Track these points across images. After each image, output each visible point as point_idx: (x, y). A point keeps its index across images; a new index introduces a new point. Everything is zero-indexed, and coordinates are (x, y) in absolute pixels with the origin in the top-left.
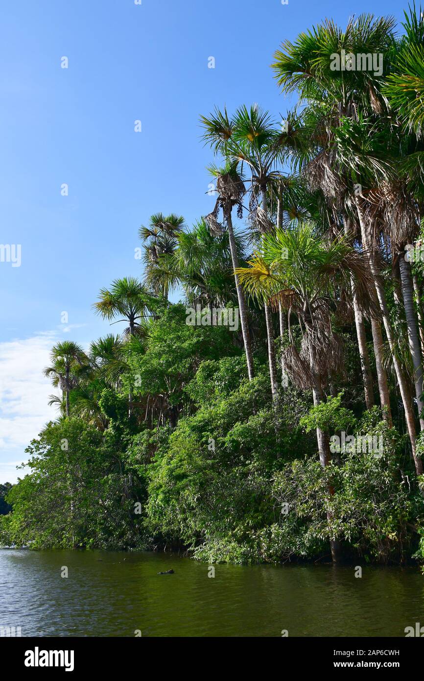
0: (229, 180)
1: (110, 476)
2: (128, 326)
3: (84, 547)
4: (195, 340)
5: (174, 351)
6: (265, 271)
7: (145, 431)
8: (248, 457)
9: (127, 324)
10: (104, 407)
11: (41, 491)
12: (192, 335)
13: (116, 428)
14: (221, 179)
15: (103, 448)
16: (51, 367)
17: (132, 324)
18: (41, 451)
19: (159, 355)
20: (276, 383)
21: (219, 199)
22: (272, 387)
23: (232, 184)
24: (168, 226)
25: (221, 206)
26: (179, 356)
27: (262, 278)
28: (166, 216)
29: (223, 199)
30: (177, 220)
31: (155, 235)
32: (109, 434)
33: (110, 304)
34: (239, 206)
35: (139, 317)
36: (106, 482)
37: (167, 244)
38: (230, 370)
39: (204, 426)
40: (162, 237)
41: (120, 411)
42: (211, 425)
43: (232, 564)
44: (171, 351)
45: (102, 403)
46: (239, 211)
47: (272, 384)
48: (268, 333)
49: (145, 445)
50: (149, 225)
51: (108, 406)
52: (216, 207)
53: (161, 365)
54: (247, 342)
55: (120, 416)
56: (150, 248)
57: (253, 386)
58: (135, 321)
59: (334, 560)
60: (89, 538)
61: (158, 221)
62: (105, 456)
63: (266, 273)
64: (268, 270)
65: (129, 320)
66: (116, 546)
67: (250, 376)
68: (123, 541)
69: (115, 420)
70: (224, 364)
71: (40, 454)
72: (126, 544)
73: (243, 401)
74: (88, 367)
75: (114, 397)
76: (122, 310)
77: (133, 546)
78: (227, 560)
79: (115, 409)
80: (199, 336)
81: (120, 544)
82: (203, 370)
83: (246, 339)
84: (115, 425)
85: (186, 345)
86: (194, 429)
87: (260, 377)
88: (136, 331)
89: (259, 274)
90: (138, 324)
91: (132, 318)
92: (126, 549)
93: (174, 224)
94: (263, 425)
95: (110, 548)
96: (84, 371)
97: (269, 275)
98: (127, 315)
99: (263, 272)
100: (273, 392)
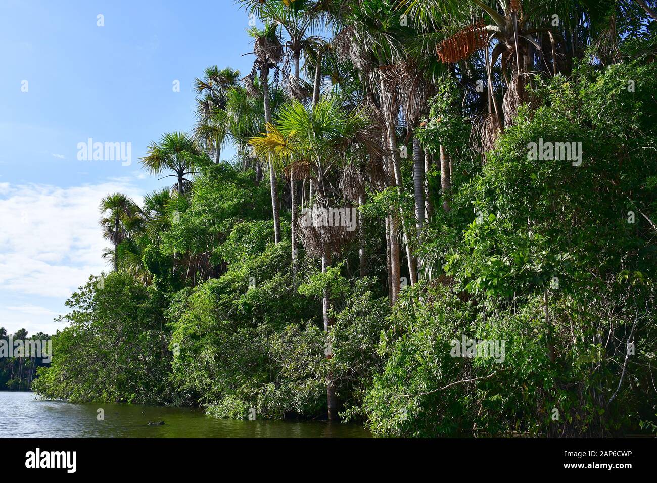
0: (266, 44)
1: (148, 332)
2: (177, 181)
3: (125, 401)
4: (235, 202)
5: (214, 211)
6: (281, 142)
7: (185, 289)
8: (260, 320)
9: (176, 180)
10: (147, 263)
11: (78, 344)
12: (236, 195)
13: (159, 285)
14: (258, 43)
15: (145, 304)
16: (108, 218)
17: (181, 179)
18: (82, 304)
19: (199, 214)
20: (297, 249)
21: (256, 62)
22: (293, 253)
23: (269, 47)
24: (222, 80)
25: (259, 69)
26: (221, 215)
27: (277, 148)
28: (222, 69)
29: (260, 62)
30: (232, 74)
31: (210, 88)
32: (152, 291)
33: (157, 159)
34: (276, 70)
35: (188, 173)
36: (144, 338)
37: (222, 98)
38: (259, 233)
39: (224, 288)
40: (217, 91)
41: (163, 268)
42: (230, 287)
43: (234, 419)
44: (212, 211)
45: (145, 259)
46: (275, 75)
47: (293, 249)
48: (292, 200)
49: (183, 303)
50: (204, 78)
51: (151, 262)
52: (254, 69)
53: (202, 223)
54: (276, 207)
55: (164, 272)
56: (203, 103)
57: (277, 250)
58: (184, 177)
59: (330, 418)
60: (130, 393)
61: (213, 74)
62: (148, 312)
63: (283, 143)
64: (284, 140)
65: (177, 175)
66: (154, 401)
67: (276, 240)
68: (161, 396)
69: (158, 277)
70: (254, 226)
71: (81, 307)
72: (164, 399)
73: (263, 265)
74: (141, 220)
75: (158, 254)
76: (171, 165)
77: (170, 401)
78: (231, 415)
79: (158, 265)
80: (240, 197)
81: (158, 399)
82: (237, 232)
83: (275, 204)
84: (158, 281)
85: (226, 205)
86: (213, 290)
87: (284, 243)
88: (184, 187)
89: (275, 144)
90: (187, 180)
91: (181, 174)
92: (163, 405)
93: (230, 77)
94: (274, 290)
95: (148, 403)
96: (136, 224)
97: (285, 145)
98: (176, 171)
99: (279, 142)
100: (293, 258)
